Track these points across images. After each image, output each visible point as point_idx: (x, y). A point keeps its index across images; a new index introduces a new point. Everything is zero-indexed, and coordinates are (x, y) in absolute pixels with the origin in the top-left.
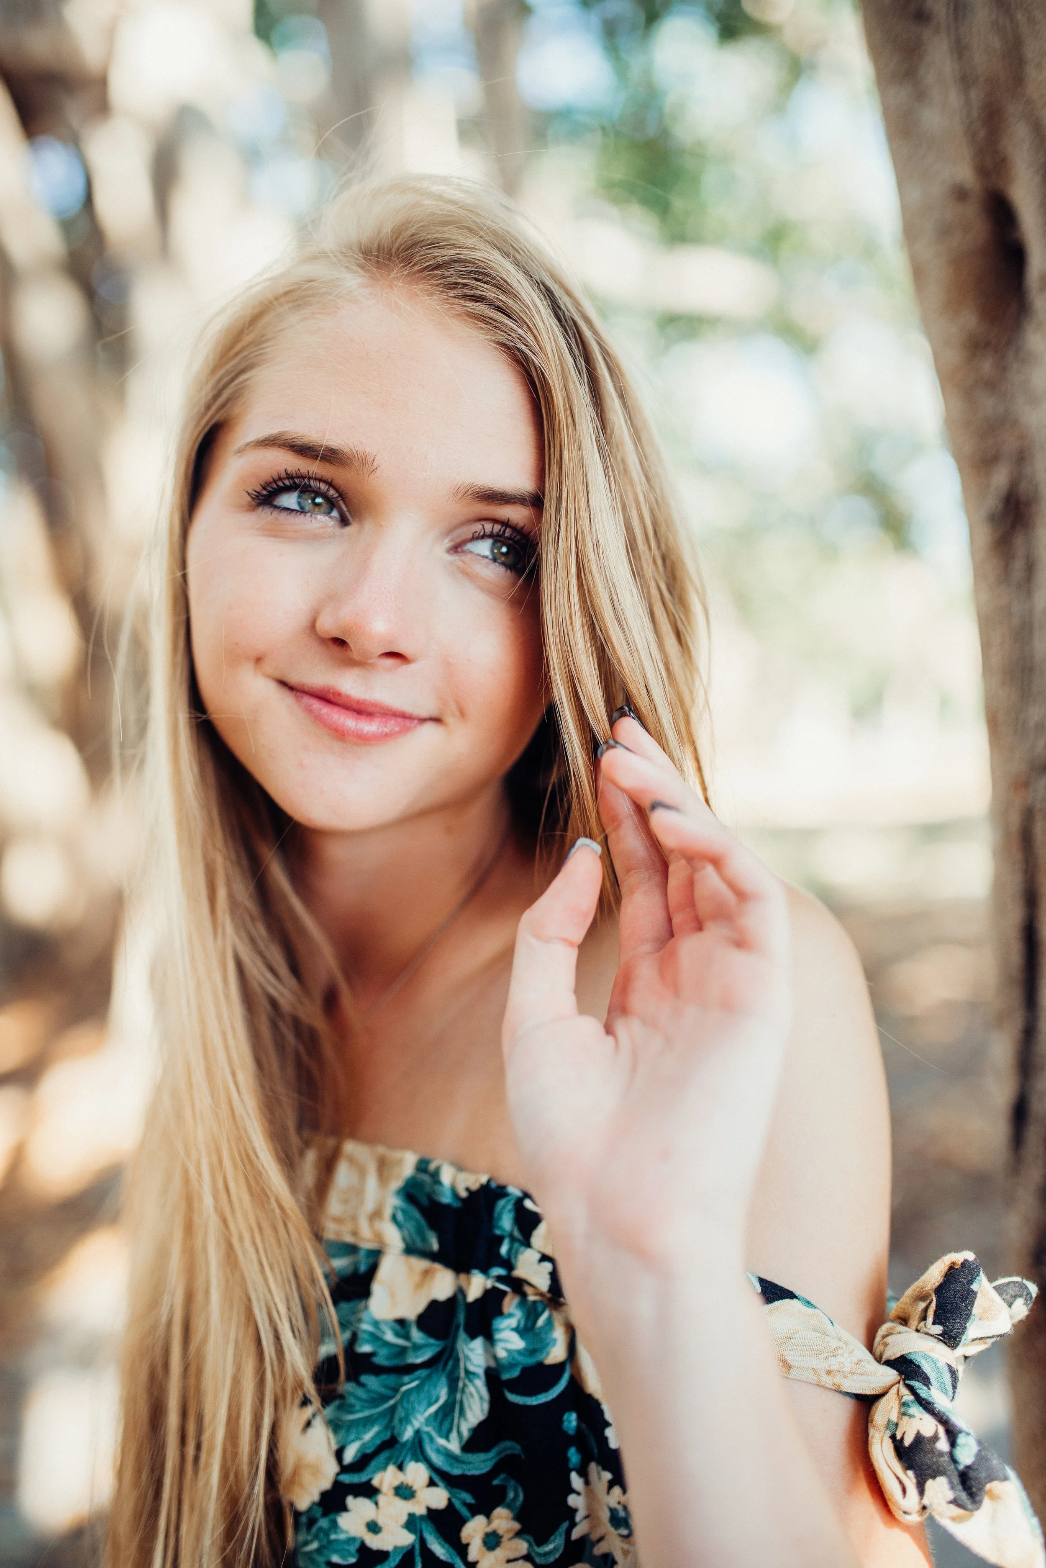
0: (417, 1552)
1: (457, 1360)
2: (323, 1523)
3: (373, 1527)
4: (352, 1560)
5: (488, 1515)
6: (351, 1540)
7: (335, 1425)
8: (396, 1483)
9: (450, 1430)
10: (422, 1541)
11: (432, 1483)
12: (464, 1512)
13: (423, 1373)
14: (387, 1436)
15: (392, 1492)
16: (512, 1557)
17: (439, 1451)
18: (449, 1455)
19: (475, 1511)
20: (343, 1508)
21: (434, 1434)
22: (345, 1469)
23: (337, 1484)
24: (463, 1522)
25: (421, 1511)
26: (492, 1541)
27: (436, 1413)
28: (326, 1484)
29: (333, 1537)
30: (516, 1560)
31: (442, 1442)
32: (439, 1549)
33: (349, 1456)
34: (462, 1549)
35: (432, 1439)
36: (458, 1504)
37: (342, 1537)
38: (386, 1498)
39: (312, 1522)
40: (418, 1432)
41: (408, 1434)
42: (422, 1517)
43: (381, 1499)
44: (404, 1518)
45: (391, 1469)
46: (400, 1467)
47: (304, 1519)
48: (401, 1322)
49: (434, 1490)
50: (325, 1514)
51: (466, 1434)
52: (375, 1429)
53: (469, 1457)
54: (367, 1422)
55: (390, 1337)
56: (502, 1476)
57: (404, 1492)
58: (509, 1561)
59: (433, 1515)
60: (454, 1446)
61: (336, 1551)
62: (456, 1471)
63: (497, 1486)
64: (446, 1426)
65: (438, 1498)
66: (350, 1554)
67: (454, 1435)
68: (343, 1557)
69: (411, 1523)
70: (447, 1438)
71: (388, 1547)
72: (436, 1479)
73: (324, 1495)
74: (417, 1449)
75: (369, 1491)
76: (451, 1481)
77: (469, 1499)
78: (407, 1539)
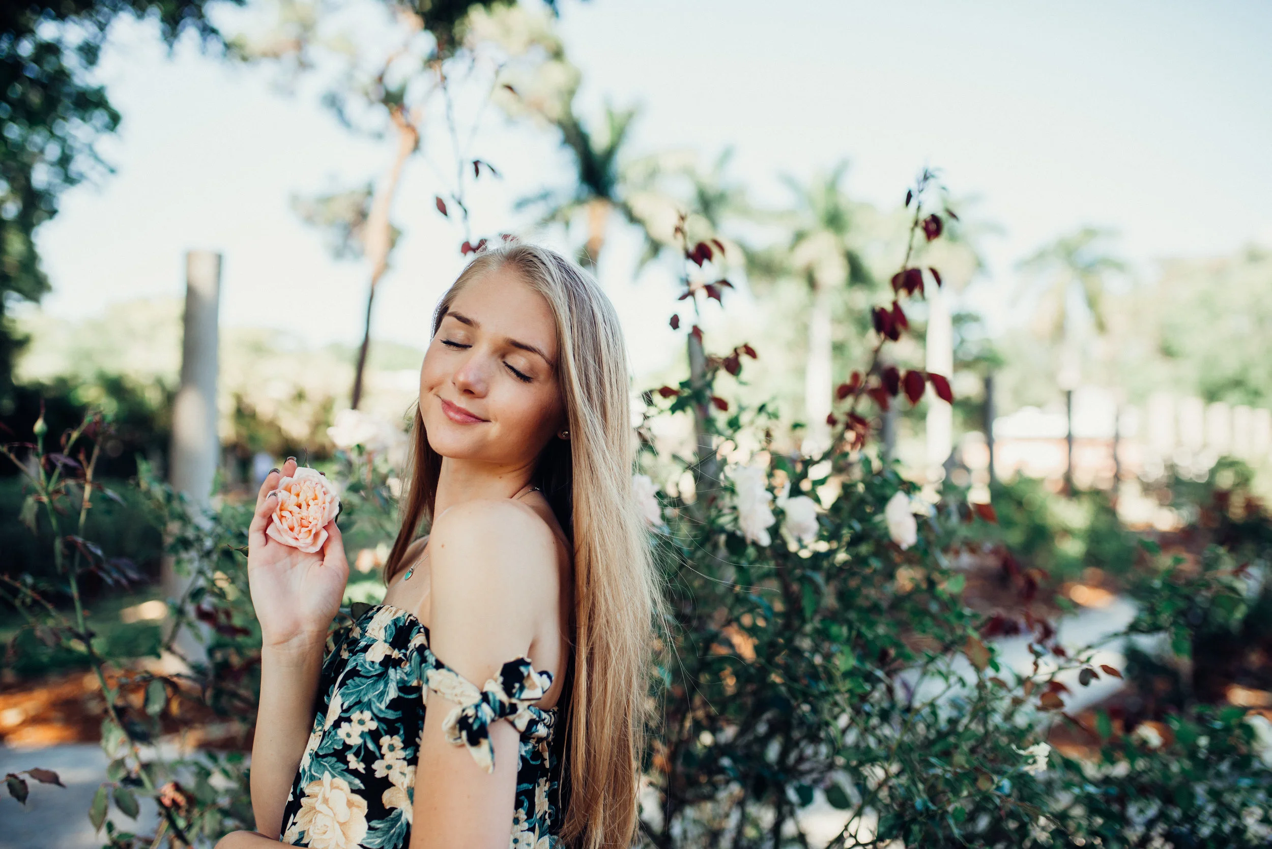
0: (363, 747)
1: (389, 676)
2: (333, 733)
3: (349, 735)
4: (341, 748)
5: (392, 736)
6: (341, 740)
7: (343, 695)
8: (359, 719)
9: (382, 701)
10: (365, 742)
11: (372, 719)
12: (383, 732)
13: (375, 678)
14: (358, 700)
15: (357, 722)
16: (398, 758)
17: (376, 707)
18: (380, 710)
19: (387, 733)
20: (340, 727)
21: (376, 701)
22: (344, 711)
23: (340, 717)
24: (381, 736)
25: (366, 730)
26: (392, 748)
27: (378, 694)
28: (336, 718)
29: (335, 738)
30: (399, 759)
31: (378, 704)
32: (371, 746)
33: (345, 707)
34: (380, 747)
35: (374, 703)
36: (380, 728)
37: (338, 738)
38: (355, 724)
39: (330, 733)
40: (370, 700)
41: (366, 699)
42: (366, 732)
43: (353, 724)
44: (360, 733)
45: (358, 712)
46: (362, 712)
47: (327, 733)
48: (373, 662)
49: (372, 722)
50: (334, 730)
51: (388, 702)
52: (354, 696)
53: (387, 711)
54: (352, 694)
55: (367, 666)
56: (399, 724)
57: (361, 722)
58: (397, 759)
59: (371, 732)
60: (383, 706)
61: (337, 744)
62: (382, 716)
63: (396, 727)
64: (381, 699)
65: (373, 725)
66: (340, 746)
67: (384, 702)
68: (338, 746)
69: (362, 735)
70: (381, 703)
71: (352, 744)
72: (374, 717)
73: (335, 722)
74: (369, 706)
75: (349, 720)
76: (380, 720)
77: (385, 727)
78: (359, 741)
